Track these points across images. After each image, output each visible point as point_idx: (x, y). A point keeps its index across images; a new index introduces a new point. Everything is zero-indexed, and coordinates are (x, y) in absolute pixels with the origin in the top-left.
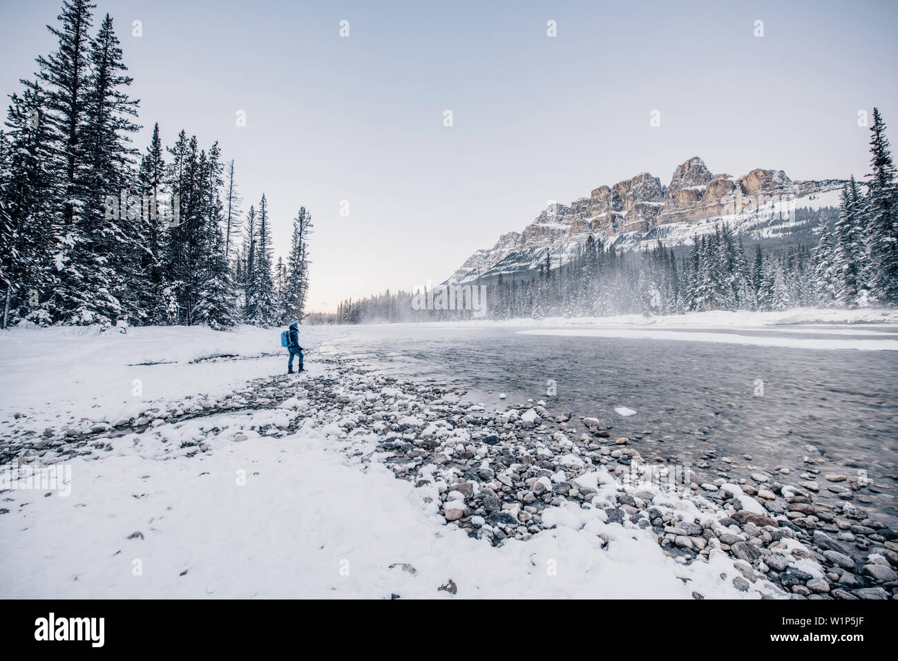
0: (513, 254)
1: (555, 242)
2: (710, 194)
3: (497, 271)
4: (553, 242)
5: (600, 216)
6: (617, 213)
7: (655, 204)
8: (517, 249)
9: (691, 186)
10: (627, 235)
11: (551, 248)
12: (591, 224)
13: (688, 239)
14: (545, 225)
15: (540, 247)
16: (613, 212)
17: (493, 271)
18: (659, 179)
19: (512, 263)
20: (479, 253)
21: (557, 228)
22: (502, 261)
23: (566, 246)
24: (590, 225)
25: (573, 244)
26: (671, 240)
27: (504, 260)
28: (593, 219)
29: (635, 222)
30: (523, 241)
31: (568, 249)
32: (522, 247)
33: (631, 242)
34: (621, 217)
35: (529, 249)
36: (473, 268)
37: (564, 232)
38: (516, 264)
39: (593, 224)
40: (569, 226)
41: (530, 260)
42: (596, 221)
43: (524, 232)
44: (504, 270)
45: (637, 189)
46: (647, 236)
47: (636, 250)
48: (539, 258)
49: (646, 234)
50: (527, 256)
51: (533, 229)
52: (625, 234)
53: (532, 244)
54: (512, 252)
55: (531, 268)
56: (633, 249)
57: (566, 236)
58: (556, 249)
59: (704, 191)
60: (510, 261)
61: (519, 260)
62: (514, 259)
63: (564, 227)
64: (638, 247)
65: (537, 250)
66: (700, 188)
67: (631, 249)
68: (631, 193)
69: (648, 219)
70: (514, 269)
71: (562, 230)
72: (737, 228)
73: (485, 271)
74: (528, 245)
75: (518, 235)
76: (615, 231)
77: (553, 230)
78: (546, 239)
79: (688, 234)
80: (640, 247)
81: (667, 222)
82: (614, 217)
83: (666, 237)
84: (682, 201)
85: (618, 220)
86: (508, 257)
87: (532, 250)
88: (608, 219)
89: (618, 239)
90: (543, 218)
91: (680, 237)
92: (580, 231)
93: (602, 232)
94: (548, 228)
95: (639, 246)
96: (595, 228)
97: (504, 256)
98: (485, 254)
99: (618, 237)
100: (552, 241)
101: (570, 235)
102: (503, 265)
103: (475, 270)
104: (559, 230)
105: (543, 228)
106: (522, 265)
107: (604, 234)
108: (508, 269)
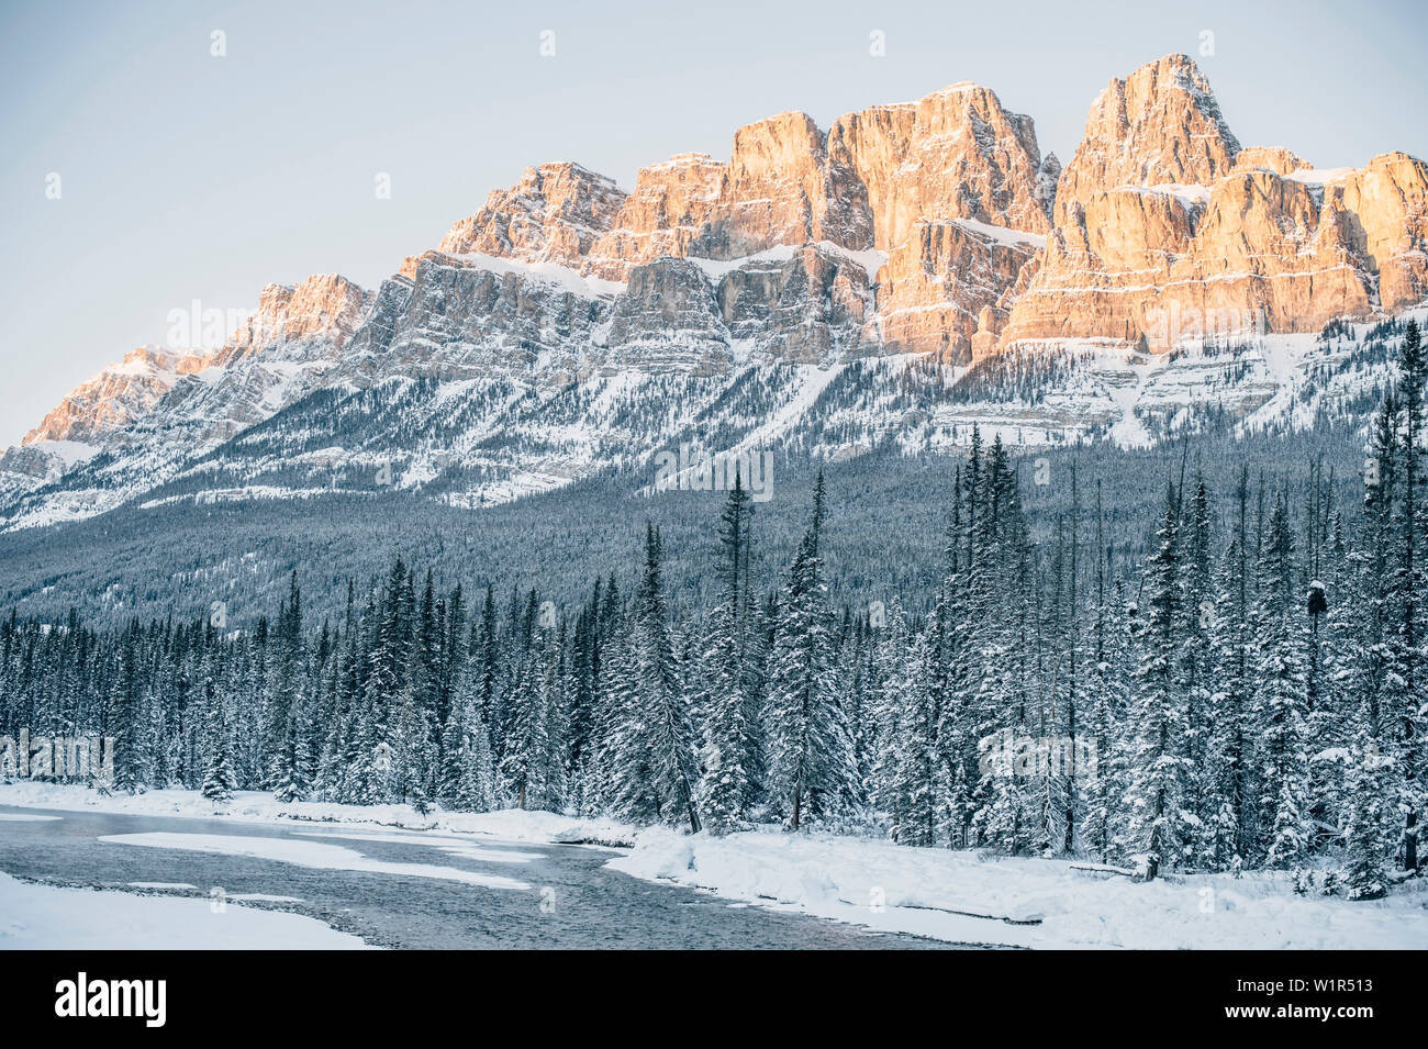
0: (321, 397)
1: (544, 359)
2: (1224, 230)
3: (224, 479)
4: (532, 360)
5: (765, 257)
6: (843, 252)
7: (1007, 238)
8: (343, 371)
9: (1157, 180)
10: (881, 368)
11: (519, 387)
12: (722, 288)
13: (1129, 417)
14: (500, 266)
15: (464, 376)
16: (828, 246)
17: (206, 480)
18: (1031, 124)
19: (312, 444)
20: (140, 367)
21: (560, 291)
22: (261, 427)
23: (593, 385)
24: (719, 295)
25: (627, 382)
26: (1061, 416)
27: (271, 424)
28: (735, 265)
29: (918, 310)
30: (382, 333)
31: (603, 404)
32: (371, 365)
33: (896, 405)
34: (859, 276)
35: (411, 381)
36: (97, 450)
37: (594, 312)
38: (334, 454)
39: (733, 294)
40: (620, 288)
41: (408, 439)
42: (748, 278)
43: (387, 288)
44: (264, 478)
45: (936, 151)
46: (964, 381)
47: (912, 444)
48: (458, 431)
49: (962, 372)
50: (392, 417)
51: (439, 278)
52: (871, 363)
53: (426, 353)
54: (318, 384)
55: (408, 480)
56: (900, 439)
57: (601, 333)
58: (544, 396)
59: (1198, 210)
60: (304, 434)
61: (348, 431)
62: (323, 422)
63: (591, 288)
64: (920, 431)
65: (448, 392)
66: (1189, 194)
67: (890, 436)
68: (910, 167)
69: (974, 305)
70: (320, 480)
71: (583, 304)
72: (1312, 392)
73: (165, 475)
74: (406, 354)
75: (361, 297)
76: (828, 343)
77: (540, 296)
78: (499, 338)
79: (1127, 397)
80: (929, 433)
81: (1054, 328)
82: (829, 272)
83: (1040, 398)
84: (1112, 241)
85: (843, 287)
86: (295, 411)
87: (424, 386)
88: (799, 276)
89: (837, 384)
90: (497, 227)
91: (1098, 406)
92: (667, 321)
93: (770, 337)
94: (514, 281)
95: (924, 424)
96: (739, 312)
97: (274, 400)
98: (170, 380)
99: (837, 369)
100: (530, 349)
101: (620, 332)
102: (261, 449)
103: (105, 459)
104: (568, 297)
105: (489, 276)
106: (362, 458)
107: (776, 350)
108: (287, 477)
